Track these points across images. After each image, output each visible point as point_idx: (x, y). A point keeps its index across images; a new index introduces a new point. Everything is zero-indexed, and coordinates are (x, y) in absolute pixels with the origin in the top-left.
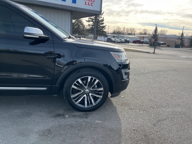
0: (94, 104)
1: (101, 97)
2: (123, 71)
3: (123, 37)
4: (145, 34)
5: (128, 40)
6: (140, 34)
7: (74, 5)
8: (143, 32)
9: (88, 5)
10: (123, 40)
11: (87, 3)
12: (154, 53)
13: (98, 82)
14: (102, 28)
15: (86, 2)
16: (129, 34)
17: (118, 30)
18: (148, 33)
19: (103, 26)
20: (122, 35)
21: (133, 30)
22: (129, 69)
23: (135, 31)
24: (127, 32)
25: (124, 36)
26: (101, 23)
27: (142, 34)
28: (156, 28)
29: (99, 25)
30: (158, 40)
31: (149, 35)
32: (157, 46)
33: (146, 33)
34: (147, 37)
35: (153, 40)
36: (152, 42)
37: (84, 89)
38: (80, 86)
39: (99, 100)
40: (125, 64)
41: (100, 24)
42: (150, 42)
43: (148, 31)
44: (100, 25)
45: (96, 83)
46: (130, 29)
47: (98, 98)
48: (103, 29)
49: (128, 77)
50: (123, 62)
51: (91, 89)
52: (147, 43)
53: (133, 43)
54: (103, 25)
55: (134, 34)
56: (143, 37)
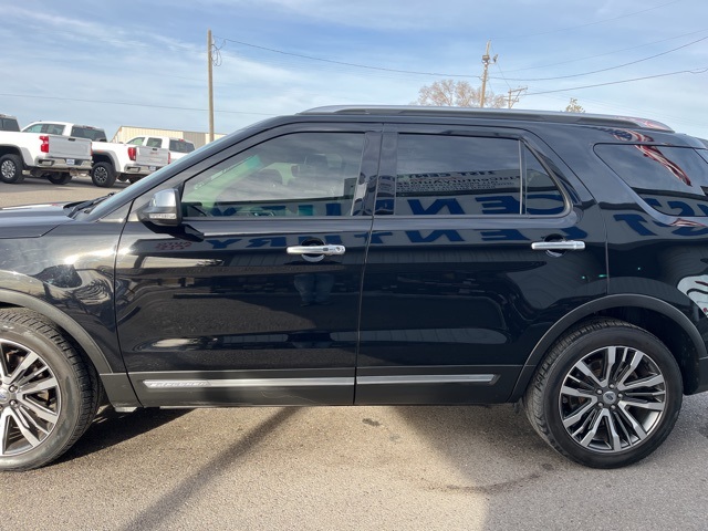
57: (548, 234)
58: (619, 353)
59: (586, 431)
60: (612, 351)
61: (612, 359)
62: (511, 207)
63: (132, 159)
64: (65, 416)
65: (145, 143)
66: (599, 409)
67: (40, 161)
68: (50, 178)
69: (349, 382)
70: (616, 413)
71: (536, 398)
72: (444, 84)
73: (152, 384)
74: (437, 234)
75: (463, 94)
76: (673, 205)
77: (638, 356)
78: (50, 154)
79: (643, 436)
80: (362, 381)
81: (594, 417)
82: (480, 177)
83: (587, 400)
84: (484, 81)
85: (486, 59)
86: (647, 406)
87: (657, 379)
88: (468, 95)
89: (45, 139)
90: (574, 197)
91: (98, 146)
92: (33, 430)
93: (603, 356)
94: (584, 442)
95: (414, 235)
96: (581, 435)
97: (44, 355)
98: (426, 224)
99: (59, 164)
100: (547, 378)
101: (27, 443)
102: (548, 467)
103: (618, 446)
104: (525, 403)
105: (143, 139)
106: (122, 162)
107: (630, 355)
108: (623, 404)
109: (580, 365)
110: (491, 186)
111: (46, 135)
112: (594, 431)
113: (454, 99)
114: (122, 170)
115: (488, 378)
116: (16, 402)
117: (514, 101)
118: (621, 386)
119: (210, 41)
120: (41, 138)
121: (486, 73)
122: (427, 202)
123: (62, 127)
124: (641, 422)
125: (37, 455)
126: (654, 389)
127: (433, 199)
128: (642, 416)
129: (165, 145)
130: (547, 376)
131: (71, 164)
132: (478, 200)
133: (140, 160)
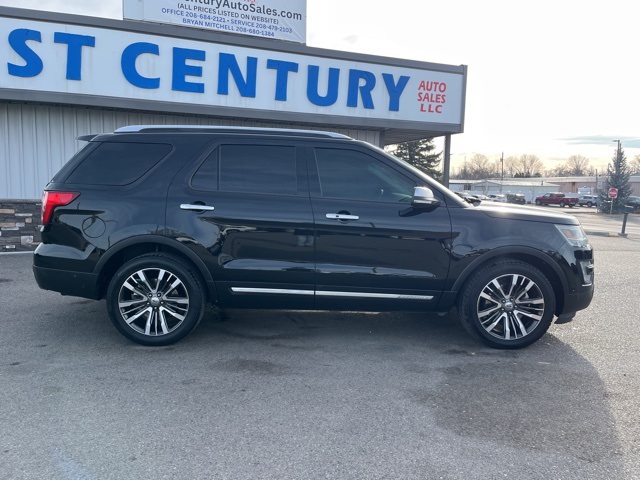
0: (524, 333)
1: (539, 318)
2: (583, 265)
3: (500, 188)
4: (578, 172)
5: (518, 195)
6: (560, 175)
7: (393, 116)
8: (570, 168)
9: (430, 111)
10: (502, 196)
11: (426, 108)
12: (623, 234)
13: (534, 286)
14: (429, 161)
15: (422, 105)
16: (519, 176)
17: (478, 163)
18: (588, 167)
19: (430, 157)
20: (499, 182)
21: (532, 162)
22: (592, 263)
23: (540, 165)
24: (511, 169)
25: (504, 183)
26: (424, 146)
27: (567, 174)
28: (620, 154)
29: (418, 154)
30: (630, 193)
31: (591, 174)
32: (632, 211)
33: (581, 168)
34: (587, 184)
35: (613, 193)
36: (610, 200)
37: (503, 301)
38: (496, 294)
39: (535, 325)
40: (583, 250)
41: (423, 149)
42: (602, 199)
43: (588, 160)
44: (423, 153)
45: (528, 288)
46: (519, 158)
47: (533, 320)
48: (432, 164)
49: (592, 279)
50: (579, 246)
51: (517, 301)
52: (590, 204)
53: (537, 205)
54: (431, 153)
55: (538, 175)
56: (574, 183)
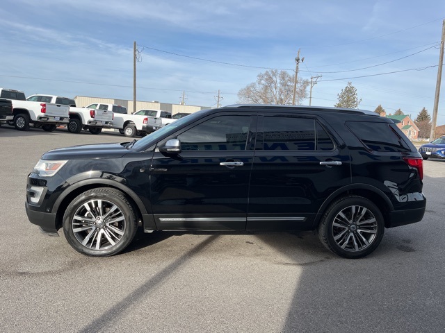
57: (326, 158)
58: (357, 208)
59: (343, 242)
60: (354, 208)
61: (354, 211)
62: (311, 147)
63: (92, 117)
64: (127, 232)
65: (98, 107)
66: (349, 233)
67: (40, 118)
68: (43, 128)
69: (244, 219)
70: (356, 234)
71: (322, 228)
72: (272, 72)
73: (162, 219)
74: (275, 158)
75: (284, 78)
76: (386, 148)
77: (365, 210)
78: (47, 114)
79: (368, 245)
80: (250, 219)
81: (347, 236)
82: (296, 133)
83: (344, 229)
84: (297, 73)
85: (298, 60)
86: (369, 232)
87: (373, 220)
88: (287, 79)
89: (44, 105)
90: (337, 143)
91: (72, 110)
92: (113, 238)
93: (350, 209)
94: (343, 247)
95: (263, 158)
96: (341, 244)
97: (120, 206)
98: (269, 154)
99: (51, 120)
100: (327, 219)
101: (110, 244)
102: (328, 258)
103: (357, 249)
104: (318, 231)
105: (96, 105)
106: (87, 119)
107: (361, 209)
108: (359, 231)
109: (340, 213)
110: (302, 138)
111: (44, 103)
112: (347, 242)
113: (278, 81)
114: (86, 124)
115: (302, 219)
116: (106, 227)
117: (314, 84)
118: (358, 223)
119: (135, 48)
120: (41, 105)
121: (297, 68)
122: (270, 144)
123: (51, 98)
124: (367, 239)
125: (114, 249)
126: (372, 224)
127: (273, 143)
128: (367, 236)
129: (110, 109)
130: (327, 218)
131: (57, 119)
132: (295, 144)
133: (97, 118)
